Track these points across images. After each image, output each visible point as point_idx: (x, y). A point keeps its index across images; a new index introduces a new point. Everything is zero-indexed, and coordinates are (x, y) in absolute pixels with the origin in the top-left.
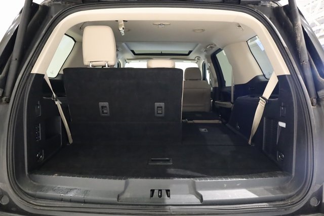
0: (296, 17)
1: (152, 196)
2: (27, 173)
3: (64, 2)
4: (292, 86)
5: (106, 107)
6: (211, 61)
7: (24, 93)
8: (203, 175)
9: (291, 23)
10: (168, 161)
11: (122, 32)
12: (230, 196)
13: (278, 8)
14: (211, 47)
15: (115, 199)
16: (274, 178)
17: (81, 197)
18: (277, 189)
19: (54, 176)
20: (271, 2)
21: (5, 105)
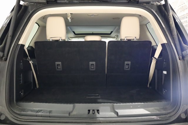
1: (89, 114)
2: (15, 102)
3: (36, 4)
5: (59, 65)
7: (15, 55)
10: (98, 96)
11: (70, 20)
13: (161, 5)
15: (68, 115)
17: (48, 114)
18: (162, 109)
19: (31, 103)
20: (157, 2)
21: (4, 62)
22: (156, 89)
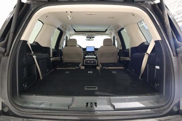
0: (164, 9)
1: (87, 106)
2: (18, 94)
3: (38, 2)
4: (163, 46)
6: (118, 35)
7: (17, 51)
8: (115, 95)
9: (161, 12)
10: (96, 88)
11: (70, 18)
12: (130, 106)
13: (155, 4)
14: (118, 27)
15: (67, 108)
16: (153, 96)
17: (48, 107)
18: (155, 102)
19: (33, 96)
20: (150, 1)
21: (6, 57)
22: (147, 81)
